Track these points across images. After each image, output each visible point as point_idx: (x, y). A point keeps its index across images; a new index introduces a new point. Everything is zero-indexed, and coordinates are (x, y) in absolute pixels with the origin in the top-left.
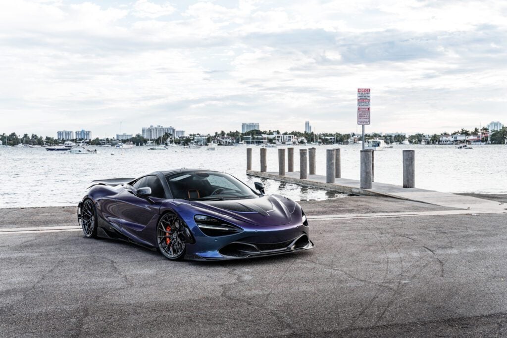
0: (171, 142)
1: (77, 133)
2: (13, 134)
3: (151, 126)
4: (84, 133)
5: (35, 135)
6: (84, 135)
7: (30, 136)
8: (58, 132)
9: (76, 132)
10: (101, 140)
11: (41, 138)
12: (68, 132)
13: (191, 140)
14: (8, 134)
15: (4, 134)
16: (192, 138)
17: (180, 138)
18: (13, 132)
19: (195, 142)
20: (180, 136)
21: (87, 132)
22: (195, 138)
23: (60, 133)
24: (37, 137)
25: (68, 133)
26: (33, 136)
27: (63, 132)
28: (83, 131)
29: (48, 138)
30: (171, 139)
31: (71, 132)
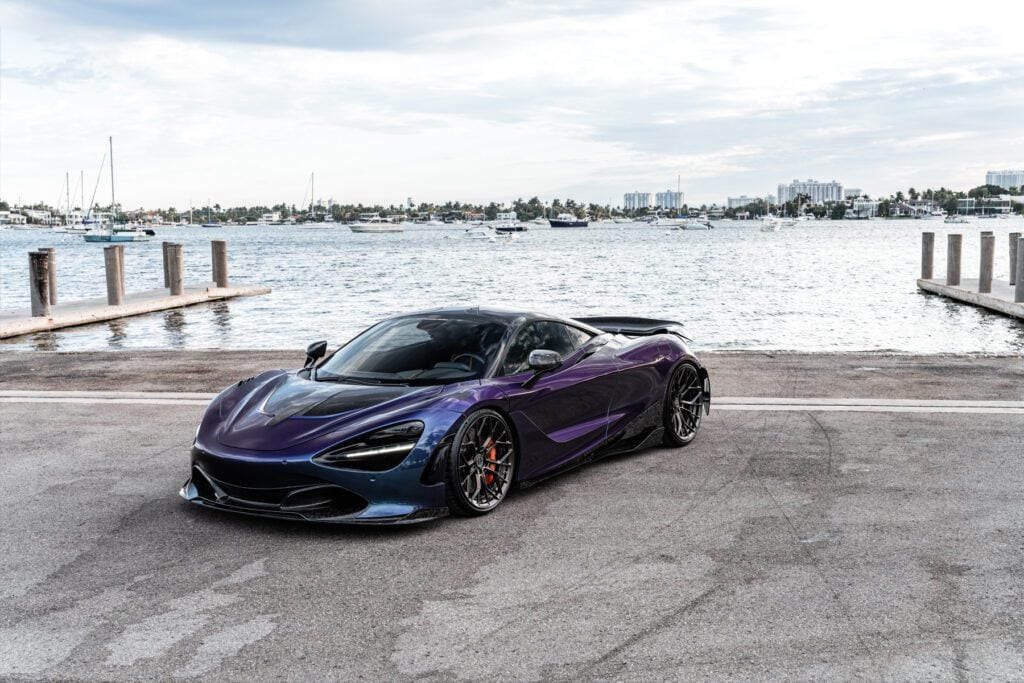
0: (808, 211)
1: (659, 196)
2: (534, 201)
3: (795, 181)
4: (671, 198)
5: (572, 202)
6: (671, 202)
7: (563, 202)
8: (626, 195)
9: (657, 195)
10: (691, 209)
11: (583, 206)
12: (644, 194)
13: (846, 208)
14: (526, 201)
15: (520, 200)
16: (849, 205)
17: (825, 203)
18: (533, 197)
19: (855, 212)
20: (826, 200)
21: (676, 194)
22: (856, 203)
23: (628, 197)
24: (575, 205)
25: (644, 197)
26: (568, 204)
27: (634, 195)
28: (669, 193)
29: (593, 207)
30: (809, 205)
31: (648, 195)
